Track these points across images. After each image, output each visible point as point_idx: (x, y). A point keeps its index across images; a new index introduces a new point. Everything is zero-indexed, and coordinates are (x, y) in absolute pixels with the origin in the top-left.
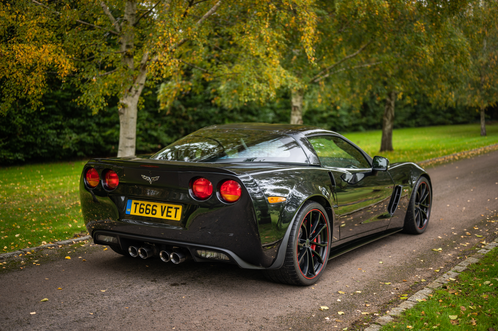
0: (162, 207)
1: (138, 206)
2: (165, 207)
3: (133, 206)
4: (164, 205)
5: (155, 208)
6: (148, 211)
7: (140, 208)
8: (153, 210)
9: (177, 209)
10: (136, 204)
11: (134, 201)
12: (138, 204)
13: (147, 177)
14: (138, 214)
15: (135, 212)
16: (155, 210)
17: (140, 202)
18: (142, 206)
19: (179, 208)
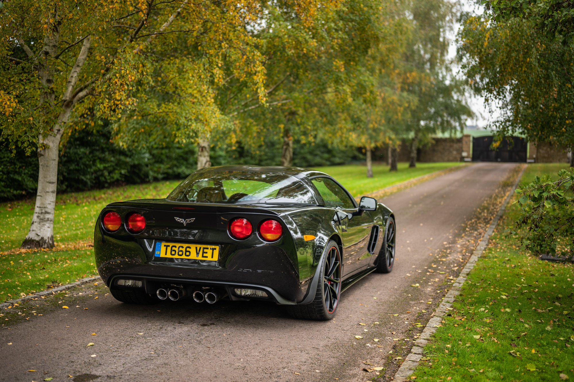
0: (196, 248)
1: (169, 249)
2: (200, 248)
3: (163, 249)
4: (198, 246)
5: (188, 249)
6: (180, 253)
7: (172, 250)
8: (186, 251)
9: (213, 249)
10: (167, 246)
11: (163, 244)
12: (169, 246)
13: (181, 219)
14: (169, 256)
15: (166, 254)
16: (189, 252)
17: (171, 244)
18: (174, 248)
19: (215, 249)
